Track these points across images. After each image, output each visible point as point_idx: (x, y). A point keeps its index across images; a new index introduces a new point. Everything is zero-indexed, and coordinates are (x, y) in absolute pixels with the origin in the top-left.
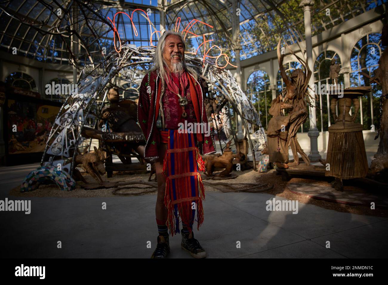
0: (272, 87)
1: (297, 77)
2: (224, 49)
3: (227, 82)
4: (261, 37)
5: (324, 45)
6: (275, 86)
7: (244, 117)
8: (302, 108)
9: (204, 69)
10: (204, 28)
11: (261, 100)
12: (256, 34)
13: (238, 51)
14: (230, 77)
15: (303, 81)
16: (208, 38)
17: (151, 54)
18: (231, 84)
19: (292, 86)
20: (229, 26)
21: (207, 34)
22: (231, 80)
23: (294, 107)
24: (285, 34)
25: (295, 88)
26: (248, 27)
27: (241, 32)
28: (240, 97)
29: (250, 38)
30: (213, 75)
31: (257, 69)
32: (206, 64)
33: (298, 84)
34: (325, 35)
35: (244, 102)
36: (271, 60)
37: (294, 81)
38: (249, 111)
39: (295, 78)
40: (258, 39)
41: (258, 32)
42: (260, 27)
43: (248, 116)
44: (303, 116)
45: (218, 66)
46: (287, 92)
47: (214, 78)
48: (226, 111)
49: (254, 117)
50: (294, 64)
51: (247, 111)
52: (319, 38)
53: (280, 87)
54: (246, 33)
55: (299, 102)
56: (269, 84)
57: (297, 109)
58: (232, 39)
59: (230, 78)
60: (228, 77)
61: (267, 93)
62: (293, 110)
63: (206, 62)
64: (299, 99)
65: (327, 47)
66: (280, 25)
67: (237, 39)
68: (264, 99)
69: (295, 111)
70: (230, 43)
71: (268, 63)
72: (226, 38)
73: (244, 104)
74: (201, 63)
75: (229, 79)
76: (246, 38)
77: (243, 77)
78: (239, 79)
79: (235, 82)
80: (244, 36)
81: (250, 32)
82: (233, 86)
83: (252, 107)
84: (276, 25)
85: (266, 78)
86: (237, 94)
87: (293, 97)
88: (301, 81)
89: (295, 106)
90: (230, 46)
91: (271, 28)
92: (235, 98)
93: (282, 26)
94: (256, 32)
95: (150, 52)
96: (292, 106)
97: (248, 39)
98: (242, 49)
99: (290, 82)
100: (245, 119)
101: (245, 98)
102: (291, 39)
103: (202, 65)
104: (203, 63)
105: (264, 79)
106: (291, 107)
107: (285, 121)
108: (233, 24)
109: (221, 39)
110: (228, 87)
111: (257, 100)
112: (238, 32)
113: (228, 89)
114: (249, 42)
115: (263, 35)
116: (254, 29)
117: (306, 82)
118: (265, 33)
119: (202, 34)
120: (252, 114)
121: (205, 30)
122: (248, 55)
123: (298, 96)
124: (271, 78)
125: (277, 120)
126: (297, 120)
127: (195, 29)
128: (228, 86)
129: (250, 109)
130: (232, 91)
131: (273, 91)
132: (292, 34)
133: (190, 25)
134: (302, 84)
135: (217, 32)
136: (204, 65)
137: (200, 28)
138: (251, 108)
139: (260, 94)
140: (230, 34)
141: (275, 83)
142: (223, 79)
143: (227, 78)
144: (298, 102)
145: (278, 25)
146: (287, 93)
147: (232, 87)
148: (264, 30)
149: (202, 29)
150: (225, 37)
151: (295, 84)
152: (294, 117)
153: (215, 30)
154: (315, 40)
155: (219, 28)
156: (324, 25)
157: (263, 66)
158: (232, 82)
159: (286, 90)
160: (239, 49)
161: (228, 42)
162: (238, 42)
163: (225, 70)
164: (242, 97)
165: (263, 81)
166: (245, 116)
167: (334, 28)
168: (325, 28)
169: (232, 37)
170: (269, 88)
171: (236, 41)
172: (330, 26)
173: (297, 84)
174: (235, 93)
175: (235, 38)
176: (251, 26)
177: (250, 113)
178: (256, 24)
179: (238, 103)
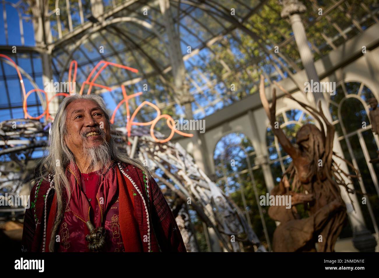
0: (260, 159)
1: (308, 139)
2: (162, 105)
3: (178, 166)
4: (225, 76)
5: (338, 73)
6: (266, 157)
7: (221, 230)
8: (332, 197)
9: (131, 148)
10: (122, 73)
11: (245, 186)
12: (214, 72)
13: (188, 106)
14: (181, 155)
15: (321, 145)
16: (131, 89)
17: (26, 132)
18: (187, 169)
19: (304, 159)
20: (166, 64)
21: (128, 83)
22: (184, 161)
23: (317, 198)
24: (264, 64)
25: (309, 161)
26: (199, 62)
27: (187, 71)
28: (207, 192)
29: (206, 80)
30: (150, 156)
31: (228, 130)
32: (133, 139)
33: (315, 154)
34: (334, 56)
35: (217, 200)
36: (250, 113)
37: (306, 148)
38: (229, 216)
39: (307, 142)
40: (220, 80)
41: (217, 68)
42: (220, 58)
43: (229, 227)
44: (339, 214)
45: (157, 138)
46: (295, 171)
47: (151, 161)
48: (185, 221)
49: (241, 227)
50: (291, 114)
51: (226, 217)
52: (327, 63)
53: (274, 157)
54: (197, 72)
55: (324, 187)
56: (255, 156)
57: (323, 201)
58: (175, 85)
59: (182, 158)
60: (178, 156)
61: (254, 171)
62: (317, 204)
63: (132, 134)
64: (323, 181)
65: (344, 77)
66: (253, 52)
67: (183, 84)
68: (249, 184)
69: (320, 206)
70: (171, 92)
71: (246, 119)
72: (164, 85)
73: (217, 204)
74: (124, 138)
75: (180, 160)
76: (198, 81)
77: (204, 149)
78: (198, 155)
79: (192, 163)
80: (195, 77)
81: (204, 69)
82: (190, 172)
83: (233, 208)
84: (247, 51)
85: (246, 144)
86: (201, 187)
87: (310, 179)
88: (318, 146)
89: (318, 195)
90: (172, 99)
91: (238, 58)
92: (197, 196)
93: (256, 52)
94: (214, 68)
95: (25, 129)
96: (312, 197)
97: (201, 81)
98: (194, 101)
99: (297, 151)
100: (224, 233)
101: (216, 192)
102: (277, 72)
103: (125, 142)
104: (127, 137)
105: (242, 147)
106: (311, 199)
107: (306, 229)
108: (173, 61)
109: (154, 88)
110: (181, 176)
111: (237, 187)
112: (182, 72)
113: (181, 180)
114: (205, 88)
115: (227, 72)
116: (210, 64)
117: (327, 145)
118: (230, 67)
119: (119, 83)
120: (237, 222)
121: (125, 75)
122: (207, 108)
123: (319, 176)
124: (255, 144)
125: (288, 229)
126: (330, 223)
127: (107, 76)
128: (181, 173)
129: (230, 212)
130: (189, 182)
131: (265, 168)
132: (277, 63)
133: (97, 71)
134: (322, 151)
135: (145, 77)
136: (130, 140)
137: (114, 75)
138: (231, 210)
139: (241, 175)
140: (169, 76)
141: (265, 153)
142: (170, 161)
143: (176, 159)
144: (322, 187)
145: (250, 51)
146: (297, 172)
147: (189, 174)
148: (227, 63)
149: (119, 74)
150: (160, 83)
151: (307, 153)
152: (320, 218)
153: (141, 74)
154: (320, 68)
155: (149, 70)
156: (329, 41)
157: (237, 125)
158: (187, 166)
159: (293, 168)
160: (189, 102)
161: (168, 92)
162: (185, 90)
163: (170, 144)
164: (209, 190)
165: (241, 150)
166: (223, 228)
167: (349, 44)
168: (333, 46)
169: (174, 81)
170: (257, 163)
171: (182, 89)
172: (340, 42)
173: (312, 153)
174: (197, 185)
175: (178, 83)
176: (203, 58)
177: (231, 221)
178: (212, 55)
179: (206, 204)
